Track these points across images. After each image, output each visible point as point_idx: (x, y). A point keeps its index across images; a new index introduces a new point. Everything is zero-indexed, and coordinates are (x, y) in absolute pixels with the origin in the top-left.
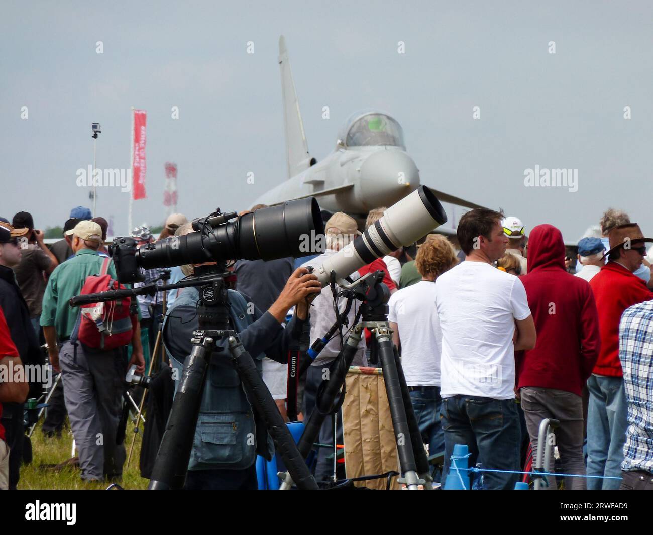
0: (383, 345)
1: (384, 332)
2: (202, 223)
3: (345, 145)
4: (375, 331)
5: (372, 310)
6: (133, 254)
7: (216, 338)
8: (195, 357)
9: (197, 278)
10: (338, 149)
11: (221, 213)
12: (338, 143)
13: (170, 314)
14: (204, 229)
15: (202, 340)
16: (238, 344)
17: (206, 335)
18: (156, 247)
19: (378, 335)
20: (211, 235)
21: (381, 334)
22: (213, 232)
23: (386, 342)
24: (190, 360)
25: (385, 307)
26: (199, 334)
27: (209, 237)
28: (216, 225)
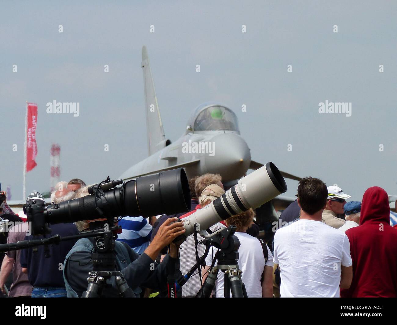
0: (234, 283)
1: (235, 273)
2: (95, 188)
3: (193, 130)
4: (228, 272)
5: (225, 256)
6: (42, 212)
7: (106, 277)
8: (90, 292)
9: (91, 231)
10: (187, 133)
11: (110, 180)
12: (187, 128)
13: (69, 258)
14: (97, 193)
15: (96, 279)
16: (124, 282)
17: (99, 275)
18: (60, 207)
19: (230, 275)
20: (102, 197)
21: (232, 275)
22: (105, 195)
23: (236, 281)
24: (86, 294)
25: (235, 254)
26: (93, 274)
27: (101, 199)
28: (106, 190)
